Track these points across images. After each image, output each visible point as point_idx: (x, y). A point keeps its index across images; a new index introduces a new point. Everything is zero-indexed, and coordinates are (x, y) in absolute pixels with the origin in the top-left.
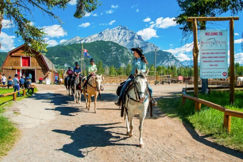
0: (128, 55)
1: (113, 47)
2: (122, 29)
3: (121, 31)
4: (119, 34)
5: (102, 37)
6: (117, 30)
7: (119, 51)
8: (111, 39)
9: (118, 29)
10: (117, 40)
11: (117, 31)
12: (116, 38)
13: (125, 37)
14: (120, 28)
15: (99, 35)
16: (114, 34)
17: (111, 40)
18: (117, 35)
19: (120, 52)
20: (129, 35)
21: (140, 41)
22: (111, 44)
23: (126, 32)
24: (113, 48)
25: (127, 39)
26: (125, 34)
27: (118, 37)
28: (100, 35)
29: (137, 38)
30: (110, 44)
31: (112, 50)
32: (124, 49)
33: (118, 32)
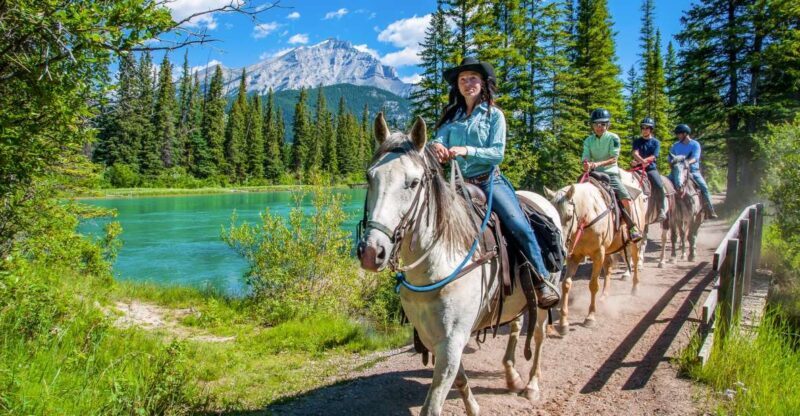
2: (338, 47)
3: (335, 54)
4: (332, 62)
5: (298, 69)
6: (324, 51)
9: (327, 47)
10: (328, 76)
11: (324, 53)
12: (325, 72)
13: (350, 71)
14: (332, 46)
15: (287, 63)
16: (319, 61)
18: (327, 63)
20: (361, 64)
21: (390, 80)
23: (349, 55)
25: (356, 74)
26: (350, 62)
27: (331, 69)
28: (290, 64)
29: (382, 72)
33: (326, 55)
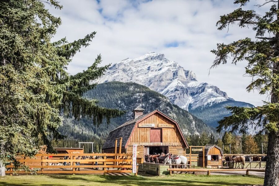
0: (167, 109)
1: (138, 94)
2: (154, 58)
3: (152, 63)
4: (149, 69)
7: (150, 101)
8: (133, 78)
12: (142, 76)
16: (139, 69)
17: (133, 81)
18: (144, 71)
19: (152, 103)
20: (169, 70)
21: (189, 80)
22: (135, 87)
23: (162, 64)
24: (139, 96)
25: (164, 77)
26: (161, 69)
27: (147, 75)
28: (111, 71)
30: (131, 88)
31: (136, 99)
32: (160, 97)
33: (146, 65)
